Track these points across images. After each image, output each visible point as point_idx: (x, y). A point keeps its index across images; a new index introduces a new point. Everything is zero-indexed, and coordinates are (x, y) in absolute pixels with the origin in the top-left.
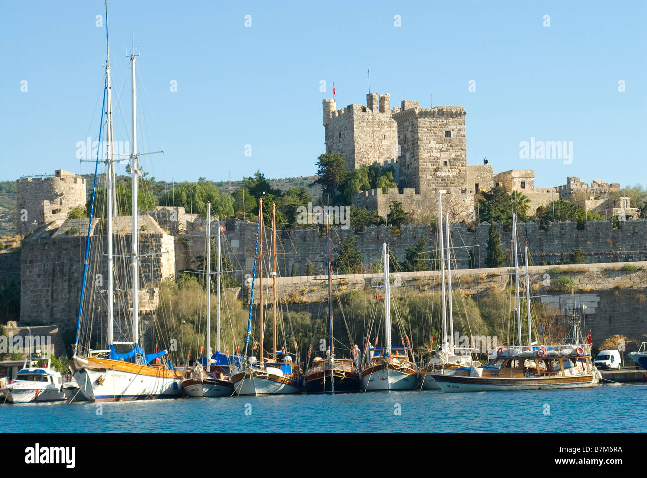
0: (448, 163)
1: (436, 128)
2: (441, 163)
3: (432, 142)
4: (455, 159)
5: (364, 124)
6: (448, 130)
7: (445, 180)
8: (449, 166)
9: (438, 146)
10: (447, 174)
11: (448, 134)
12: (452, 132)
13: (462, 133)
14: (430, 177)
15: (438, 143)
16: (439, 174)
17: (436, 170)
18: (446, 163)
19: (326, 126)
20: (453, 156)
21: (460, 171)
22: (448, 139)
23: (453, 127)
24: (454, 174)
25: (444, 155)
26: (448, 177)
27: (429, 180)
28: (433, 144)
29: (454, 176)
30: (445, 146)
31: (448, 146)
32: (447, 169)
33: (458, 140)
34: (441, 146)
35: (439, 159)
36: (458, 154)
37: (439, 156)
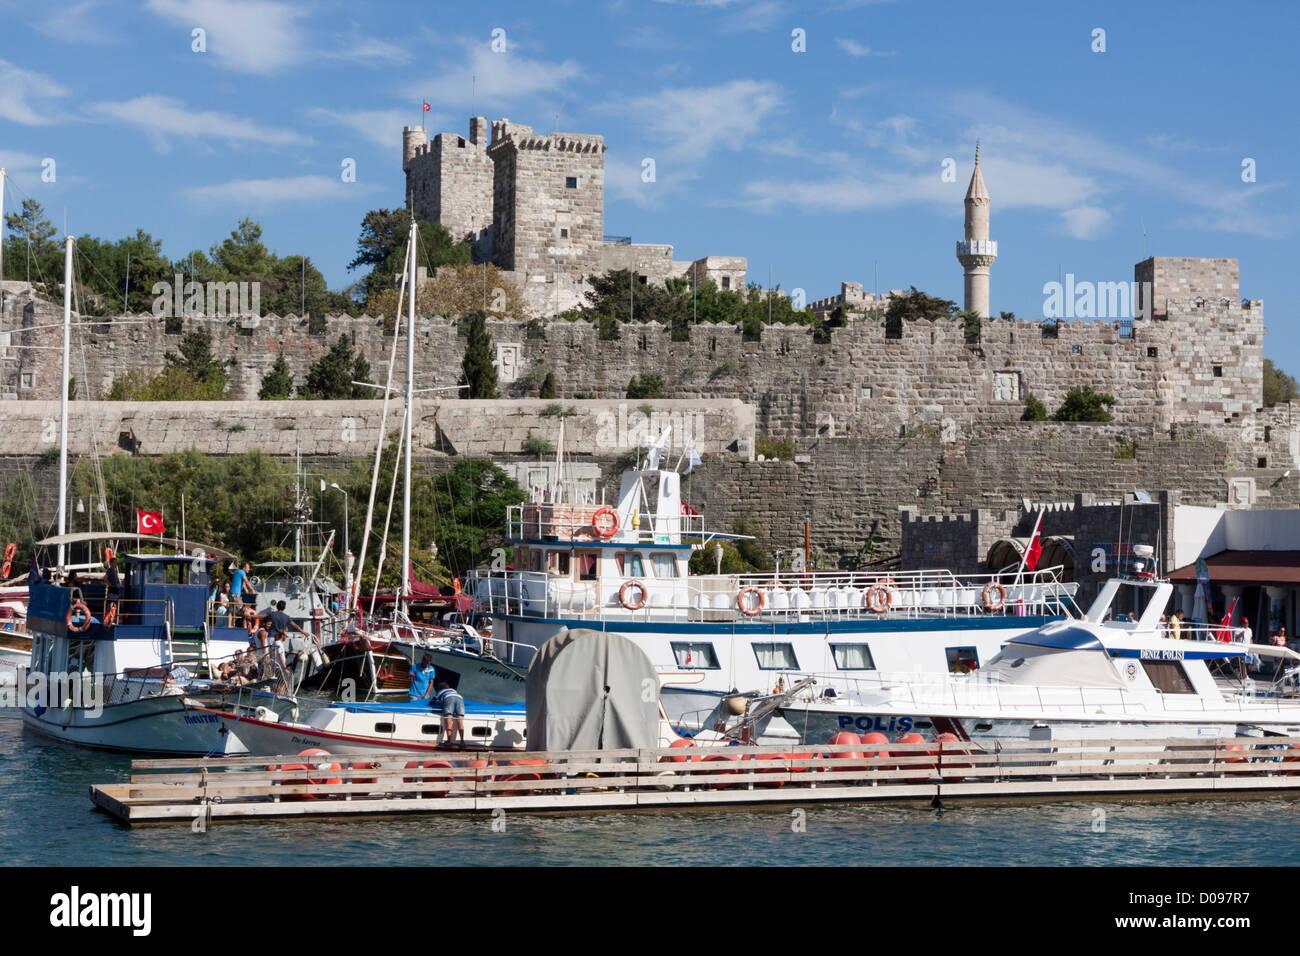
0: (569, 233)
1: (550, 170)
2: (557, 231)
3: (542, 195)
4: (583, 227)
5: (460, 168)
6: (571, 175)
7: (561, 262)
8: (570, 239)
9: (552, 202)
10: (565, 251)
11: (571, 182)
12: (578, 180)
13: (596, 182)
14: (536, 256)
15: (552, 197)
16: (551, 250)
17: (547, 245)
18: (564, 233)
19: (407, 171)
20: (579, 220)
21: (590, 247)
22: (571, 190)
23: (580, 171)
24: (580, 252)
25: (563, 218)
26: (567, 257)
27: (533, 261)
28: (543, 199)
29: (578, 257)
30: (563, 204)
31: (570, 203)
32: (566, 242)
33: (588, 194)
34: (557, 202)
35: (553, 224)
36: (588, 218)
37: (552, 219)
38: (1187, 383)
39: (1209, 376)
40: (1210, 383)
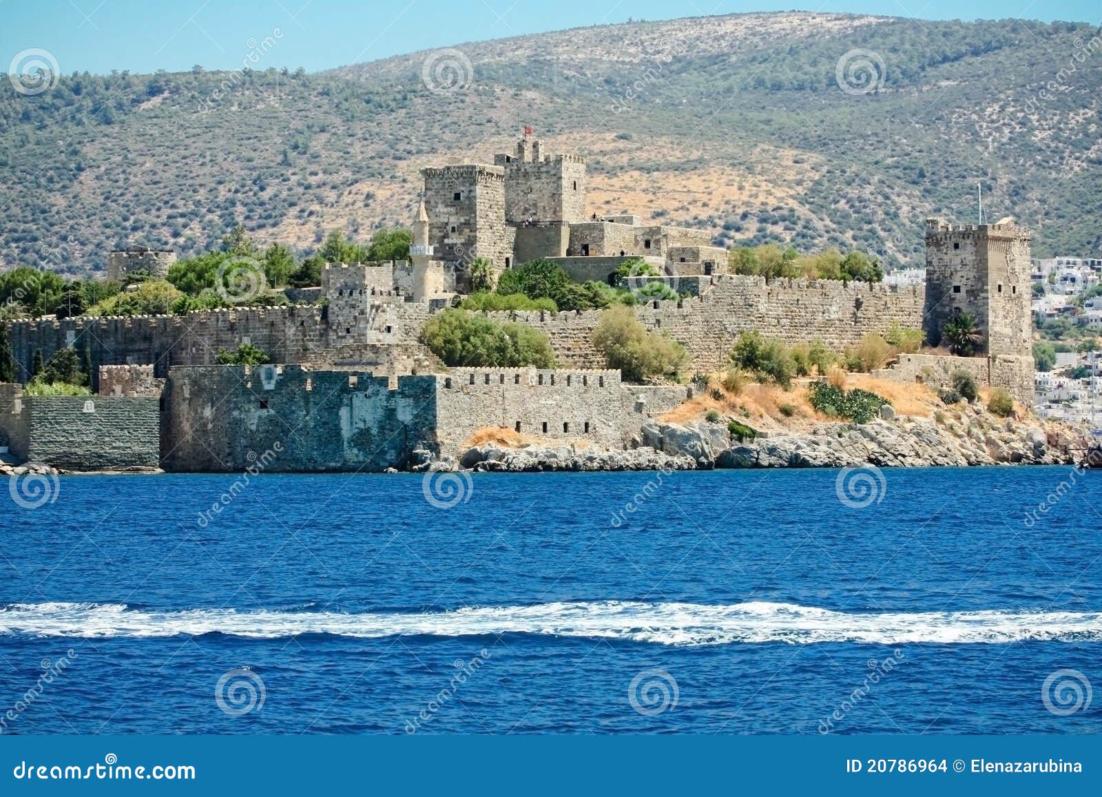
0: (456, 228)
1: (444, 189)
2: (449, 228)
3: (440, 206)
4: (464, 224)
6: (457, 191)
8: (457, 233)
9: (445, 210)
10: (454, 241)
11: (457, 196)
12: (461, 194)
13: (472, 194)
14: (437, 245)
15: (447, 206)
16: (446, 241)
17: (444, 237)
18: (453, 230)
20: (462, 220)
21: (469, 236)
22: (457, 201)
23: (462, 188)
24: (463, 241)
25: (453, 219)
26: (456, 244)
27: (435, 248)
28: (441, 208)
29: (462, 244)
30: (452, 210)
31: (457, 209)
32: (455, 235)
33: (467, 202)
34: (449, 209)
35: (447, 224)
36: (467, 218)
37: (446, 221)
38: (335, 337)
39: (344, 334)
40: (344, 337)
